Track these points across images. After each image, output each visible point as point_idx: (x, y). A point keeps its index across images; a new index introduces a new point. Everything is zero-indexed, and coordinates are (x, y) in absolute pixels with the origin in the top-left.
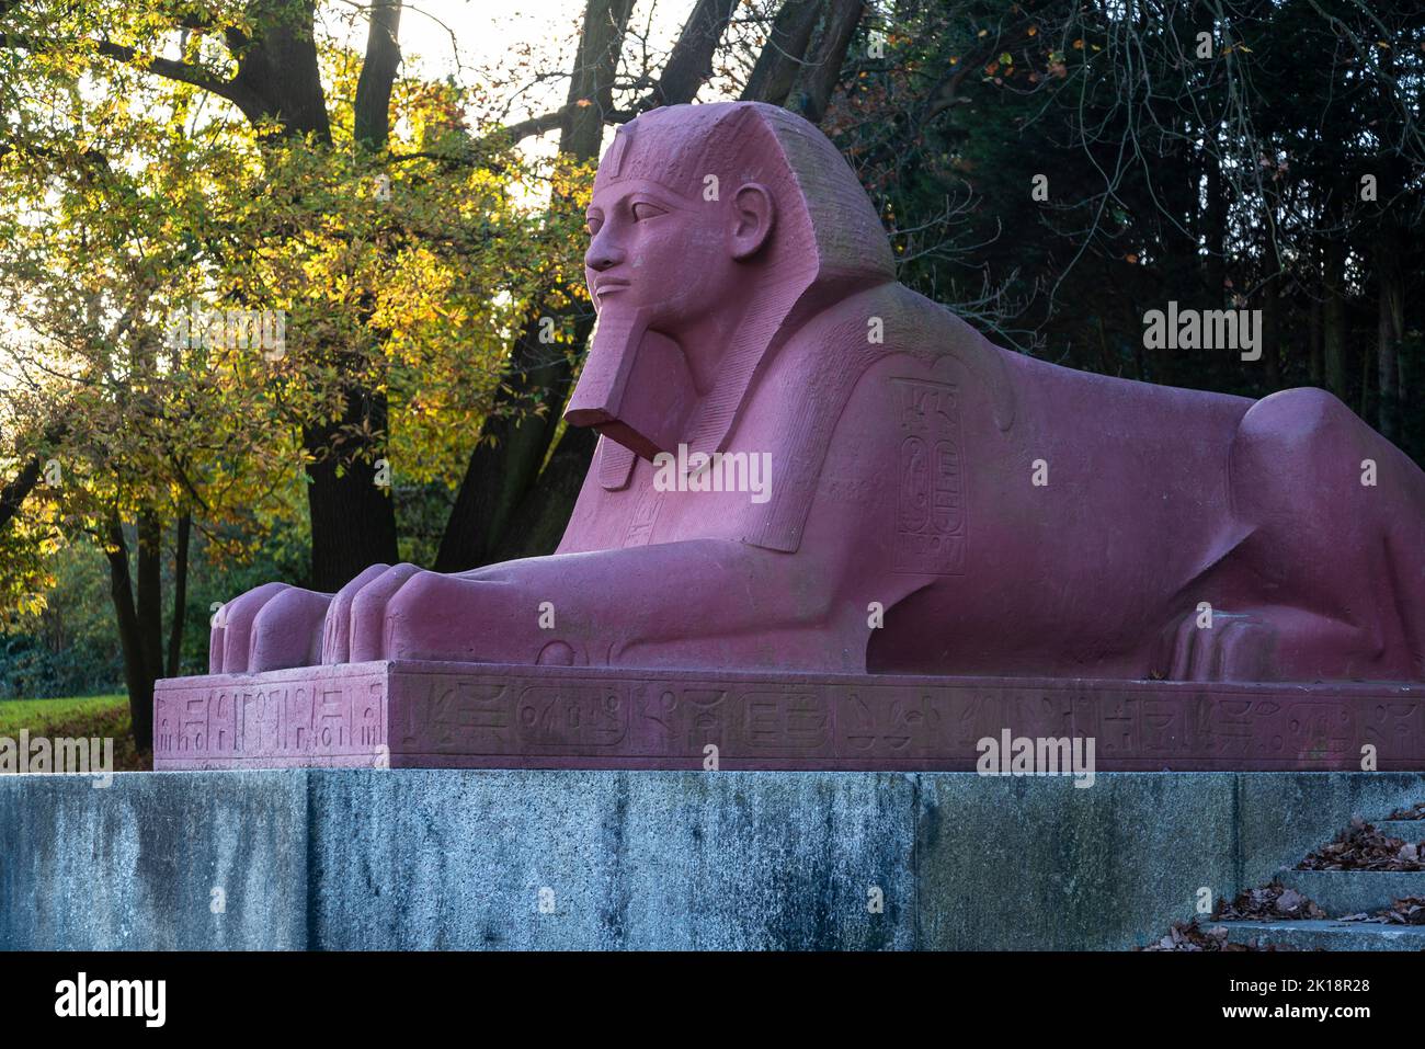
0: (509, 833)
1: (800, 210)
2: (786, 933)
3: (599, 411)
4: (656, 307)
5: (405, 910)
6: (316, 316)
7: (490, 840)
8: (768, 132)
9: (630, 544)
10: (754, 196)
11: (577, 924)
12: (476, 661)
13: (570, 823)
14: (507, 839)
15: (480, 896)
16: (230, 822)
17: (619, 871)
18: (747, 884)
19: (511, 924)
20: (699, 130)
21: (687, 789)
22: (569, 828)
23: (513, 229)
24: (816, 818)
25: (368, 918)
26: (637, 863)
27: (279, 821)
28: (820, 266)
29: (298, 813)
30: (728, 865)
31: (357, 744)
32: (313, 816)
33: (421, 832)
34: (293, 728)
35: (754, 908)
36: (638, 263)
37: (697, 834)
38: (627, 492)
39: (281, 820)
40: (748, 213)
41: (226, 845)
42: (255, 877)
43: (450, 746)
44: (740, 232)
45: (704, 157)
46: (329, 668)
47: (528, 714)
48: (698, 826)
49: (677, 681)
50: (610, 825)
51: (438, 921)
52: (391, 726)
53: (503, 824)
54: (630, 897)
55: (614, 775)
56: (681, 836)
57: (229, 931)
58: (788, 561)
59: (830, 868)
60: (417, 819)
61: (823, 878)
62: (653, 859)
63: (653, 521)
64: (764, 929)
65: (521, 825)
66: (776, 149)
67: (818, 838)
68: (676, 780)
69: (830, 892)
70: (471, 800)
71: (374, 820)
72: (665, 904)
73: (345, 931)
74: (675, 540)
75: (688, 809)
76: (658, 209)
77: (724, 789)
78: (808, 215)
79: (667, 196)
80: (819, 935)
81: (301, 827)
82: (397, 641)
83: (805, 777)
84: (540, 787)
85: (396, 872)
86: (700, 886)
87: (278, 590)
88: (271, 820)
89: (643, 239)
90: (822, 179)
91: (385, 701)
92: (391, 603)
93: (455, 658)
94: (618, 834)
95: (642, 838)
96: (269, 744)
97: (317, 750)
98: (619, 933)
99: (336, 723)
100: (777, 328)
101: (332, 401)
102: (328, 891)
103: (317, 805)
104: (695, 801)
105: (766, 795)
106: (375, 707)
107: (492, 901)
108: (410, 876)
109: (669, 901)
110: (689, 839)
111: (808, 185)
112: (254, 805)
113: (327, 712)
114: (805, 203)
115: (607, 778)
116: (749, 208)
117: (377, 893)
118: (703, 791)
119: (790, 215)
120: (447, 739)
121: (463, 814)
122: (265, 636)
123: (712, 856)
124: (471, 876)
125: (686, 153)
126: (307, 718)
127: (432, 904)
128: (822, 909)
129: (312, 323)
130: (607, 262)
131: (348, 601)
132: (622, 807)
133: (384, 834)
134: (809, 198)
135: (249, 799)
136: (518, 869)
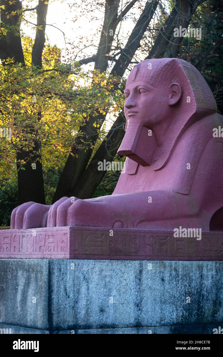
0: (108, 279)
1: (190, 91)
2: (189, 310)
3: (128, 151)
4: (146, 120)
5: (77, 302)
6: (25, 118)
7: (102, 281)
8: (180, 68)
9: (137, 191)
10: (176, 87)
11: (127, 307)
12: (95, 226)
13: (126, 276)
14: (107, 281)
15: (99, 298)
16: (23, 275)
17: (140, 291)
18: (177, 295)
19: (108, 307)
20: (159, 67)
21: (160, 266)
22: (125, 278)
23: (82, 92)
24: (198, 275)
25: (66, 304)
26: (145, 289)
27: (39, 275)
28: (197, 108)
29: (45, 273)
30: (172, 289)
31: (59, 251)
32: (50, 274)
33: (82, 279)
34: (38, 246)
35: (179, 302)
36: (141, 106)
37: (163, 280)
38: (135, 175)
39: (40, 275)
40: (174, 92)
41: (21, 282)
42: (31, 291)
43: (88, 252)
44: (171, 98)
45: (161, 74)
46: (50, 228)
47: (111, 243)
48: (163, 277)
49: (155, 233)
50: (137, 277)
51: (86, 306)
52: (70, 246)
53: (106, 276)
54: (143, 299)
55: (139, 262)
56: (158, 280)
57: (22, 307)
58: (186, 197)
59: (201, 290)
60: (81, 275)
61: (199, 293)
62: (150, 287)
63: (144, 184)
64: (182, 308)
65: (111, 277)
66: (183, 73)
67: (199, 281)
68: (157, 263)
69: (201, 297)
70: (97, 269)
71: (68, 275)
72: (153, 301)
73: (59, 308)
74: (151, 190)
75: (160, 272)
76: (147, 90)
77: (171, 266)
78: (193, 93)
79: (150, 86)
80: (198, 310)
81: (46, 277)
82: (71, 220)
83: (195, 263)
84: (117, 265)
85: (74, 291)
86: (163, 295)
87: (32, 204)
88: (36, 274)
89: (142, 99)
90: (197, 82)
91: (69, 239)
92: (69, 209)
93: (88, 226)
94: (140, 280)
95: (147, 281)
96: (30, 251)
97: (46, 253)
98: (140, 309)
99: (53, 245)
100: (183, 127)
101: (30, 144)
102: (54, 296)
103: (51, 270)
104: (162, 270)
105: (183, 268)
106: (65, 240)
107: (102, 300)
108: (78, 292)
109: (154, 300)
110: (160, 281)
111: (193, 83)
112: (31, 270)
113: (50, 242)
114: (192, 89)
115: (137, 263)
116: (174, 90)
117: (69, 297)
118: (165, 267)
119: (187, 93)
120: (87, 250)
121: (94, 273)
122: (28, 218)
123: (167, 286)
124: (96, 292)
125: (155, 73)
126: (43, 243)
127: (85, 301)
128: (199, 302)
129: (24, 121)
130: (131, 106)
131: (56, 208)
132: (141, 272)
133: (71, 279)
134: (193, 88)
135: (29, 268)
136: (110, 290)
